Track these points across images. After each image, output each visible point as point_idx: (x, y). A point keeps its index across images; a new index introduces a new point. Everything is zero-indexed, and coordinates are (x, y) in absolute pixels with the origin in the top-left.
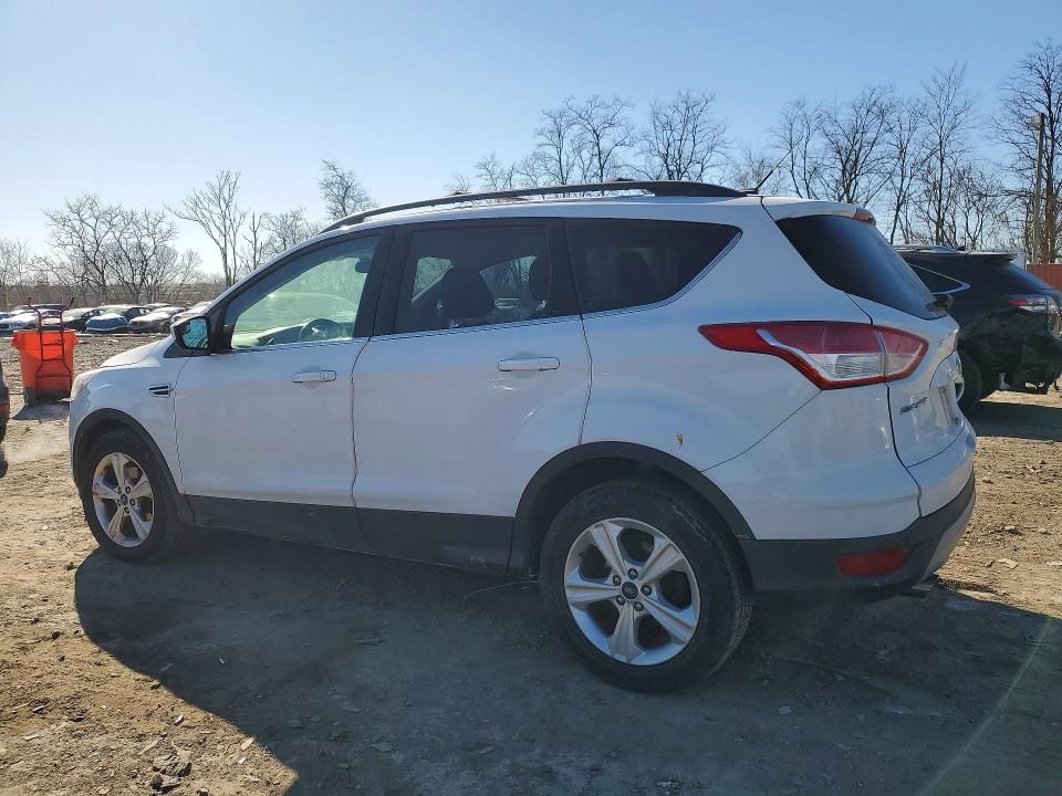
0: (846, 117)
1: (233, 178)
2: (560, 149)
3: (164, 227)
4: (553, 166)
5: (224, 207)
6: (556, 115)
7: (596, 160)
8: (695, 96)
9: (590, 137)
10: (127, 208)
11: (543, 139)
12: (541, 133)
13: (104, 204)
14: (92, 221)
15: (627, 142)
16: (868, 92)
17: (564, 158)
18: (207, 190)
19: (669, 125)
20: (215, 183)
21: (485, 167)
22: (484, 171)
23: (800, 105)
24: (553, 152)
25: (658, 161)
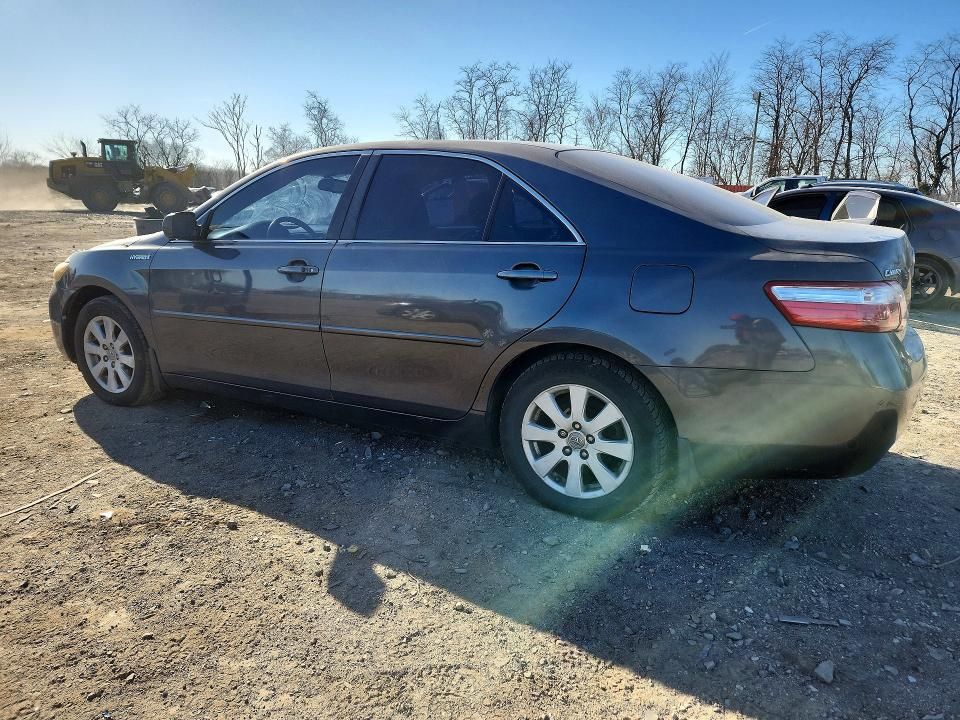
0: (656, 81)
1: (242, 99)
2: (471, 95)
3: (189, 131)
4: (466, 105)
5: (236, 119)
6: (468, 70)
7: (494, 104)
8: (559, 64)
9: (491, 89)
10: (162, 115)
11: (459, 87)
12: (458, 84)
13: (145, 112)
14: (135, 124)
15: (515, 93)
16: (671, 67)
17: (473, 101)
18: (223, 107)
19: (541, 84)
20: (230, 102)
21: (419, 102)
22: (419, 105)
23: (626, 73)
24: (466, 96)
25: (534, 107)
